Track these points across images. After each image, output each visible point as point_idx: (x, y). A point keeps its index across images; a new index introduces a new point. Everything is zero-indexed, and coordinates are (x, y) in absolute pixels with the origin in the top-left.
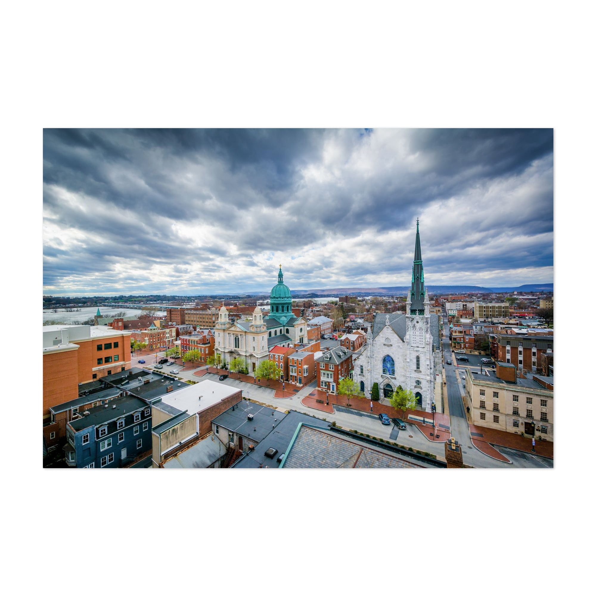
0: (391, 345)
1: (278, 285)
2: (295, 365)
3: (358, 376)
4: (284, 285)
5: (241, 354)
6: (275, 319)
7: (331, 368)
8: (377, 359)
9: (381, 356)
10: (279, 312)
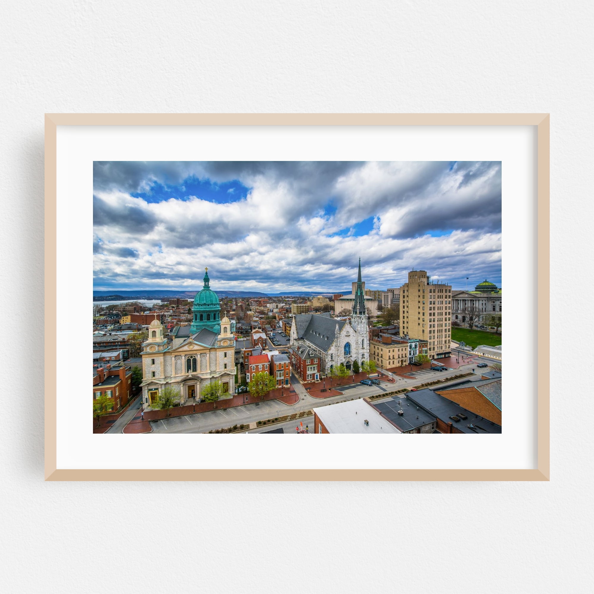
0: (350, 336)
1: (203, 290)
2: (282, 369)
3: (330, 362)
4: (211, 290)
5: (203, 377)
6: (206, 328)
7: (308, 363)
8: (342, 346)
9: (344, 344)
10: (211, 320)
